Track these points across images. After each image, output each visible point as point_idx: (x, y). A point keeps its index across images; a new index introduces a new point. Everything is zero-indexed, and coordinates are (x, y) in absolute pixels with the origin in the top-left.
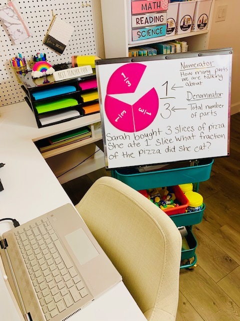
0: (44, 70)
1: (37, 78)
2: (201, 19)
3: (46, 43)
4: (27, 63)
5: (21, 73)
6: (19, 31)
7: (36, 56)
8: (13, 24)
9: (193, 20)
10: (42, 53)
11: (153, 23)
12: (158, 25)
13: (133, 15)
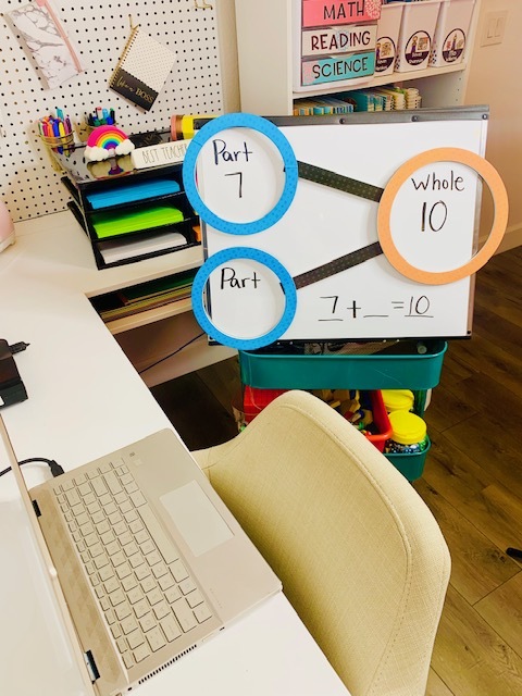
0: (111, 145)
1: (95, 162)
2: (451, 39)
3: (114, 87)
4: (73, 128)
5: (60, 150)
6: (58, 59)
7: (94, 115)
8: (46, 44)
9: (433, 43)
10: (107, 107)
11: (348, 48)
12: (357, 53)
13: (304, 29)
